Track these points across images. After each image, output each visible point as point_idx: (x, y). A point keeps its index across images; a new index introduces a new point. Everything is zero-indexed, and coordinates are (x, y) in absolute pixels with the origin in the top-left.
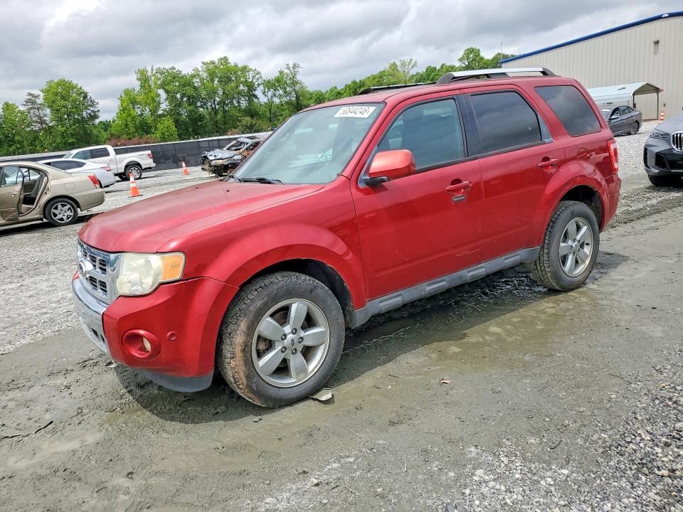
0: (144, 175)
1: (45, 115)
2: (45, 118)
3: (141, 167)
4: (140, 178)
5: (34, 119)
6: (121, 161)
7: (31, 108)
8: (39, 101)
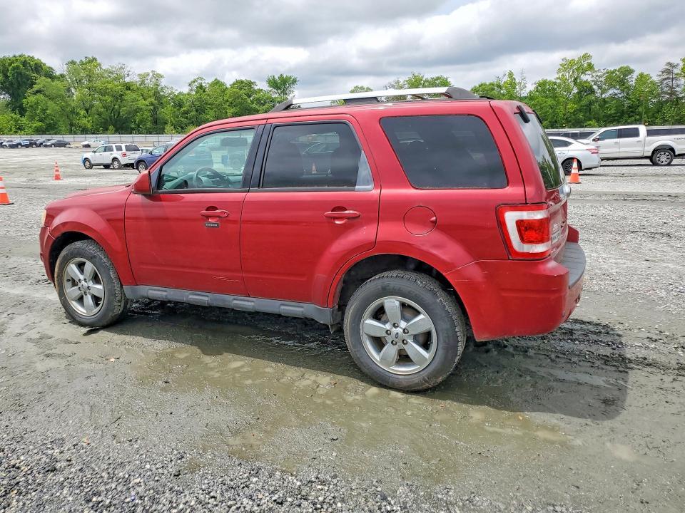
0: (675, 161)
1: (678, 86)
2: (677, 89)
3: (674, 153)
4: (669, 164)
5: (665, 89)
6: (650, 144)
7: (666, 79)
8: (676, 71)
